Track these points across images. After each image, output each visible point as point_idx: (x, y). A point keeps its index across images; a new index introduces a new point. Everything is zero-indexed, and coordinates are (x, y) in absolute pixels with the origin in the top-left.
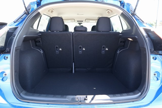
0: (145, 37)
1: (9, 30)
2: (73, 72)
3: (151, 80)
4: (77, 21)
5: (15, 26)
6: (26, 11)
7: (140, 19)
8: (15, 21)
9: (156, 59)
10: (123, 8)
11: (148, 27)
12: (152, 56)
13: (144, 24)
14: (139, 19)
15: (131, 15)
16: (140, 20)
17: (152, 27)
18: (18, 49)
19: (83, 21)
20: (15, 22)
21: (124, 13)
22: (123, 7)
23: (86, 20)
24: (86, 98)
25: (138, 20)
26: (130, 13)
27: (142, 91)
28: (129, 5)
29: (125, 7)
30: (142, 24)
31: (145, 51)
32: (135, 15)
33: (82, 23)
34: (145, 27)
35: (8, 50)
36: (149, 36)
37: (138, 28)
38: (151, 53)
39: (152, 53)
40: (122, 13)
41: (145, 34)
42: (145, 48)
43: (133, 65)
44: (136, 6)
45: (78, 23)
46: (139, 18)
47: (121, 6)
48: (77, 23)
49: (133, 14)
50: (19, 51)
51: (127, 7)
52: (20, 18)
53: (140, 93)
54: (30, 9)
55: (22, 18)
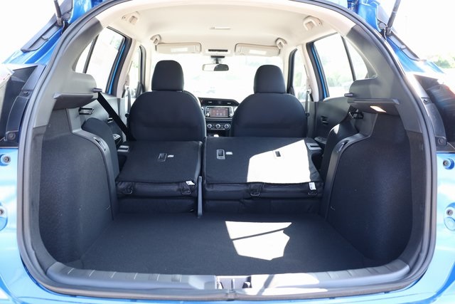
0: (422, 100)
1: (14, 75)
2: (200, 211)
3: (438, 228)
4: (210, 50)
5: (27, 63)
6: (58, 18)
7: (407, 48)
8: (26, 49)
9: (451, 167)
10: (354, 14)
11: (429, 73)
12: (440, 158)
13: (419, 64)
14: (403, 47)
15: (380, 36)
16: (405, 51)
17: (440, 73)
18: (38, 135)
19: (227, 51)
20: (25, 52)
21: (358, 29)
22: (357, 12)
23: (238, 48)
24: (248, 284)
25: (401, 50)
26: (375, 28)
27: (412, 262)
28: (375, 6)
29: (362, 9)
30: (413, 64)
31: (422, 142)
32: (392, 34)
33: (223, 57)
34: (422, 71)
35: (11, 136)
36: (432, 98)
37: (400, 76)
38: (437, 150)
39: (441, 147)
40: (353, 30)
41: (420, 93)
42: (421, 135)
43: (387, 185)
44: (395, 9)
45: (212, 57)
46: (403, 44)
47: (349, 6)
48: (207, 55)
49: (386, 33)
50: (40, 139)
51: (368, 13)
52: (41, 37)
53: (407, 268)
54: (71, 10)
55: (47, 40)
